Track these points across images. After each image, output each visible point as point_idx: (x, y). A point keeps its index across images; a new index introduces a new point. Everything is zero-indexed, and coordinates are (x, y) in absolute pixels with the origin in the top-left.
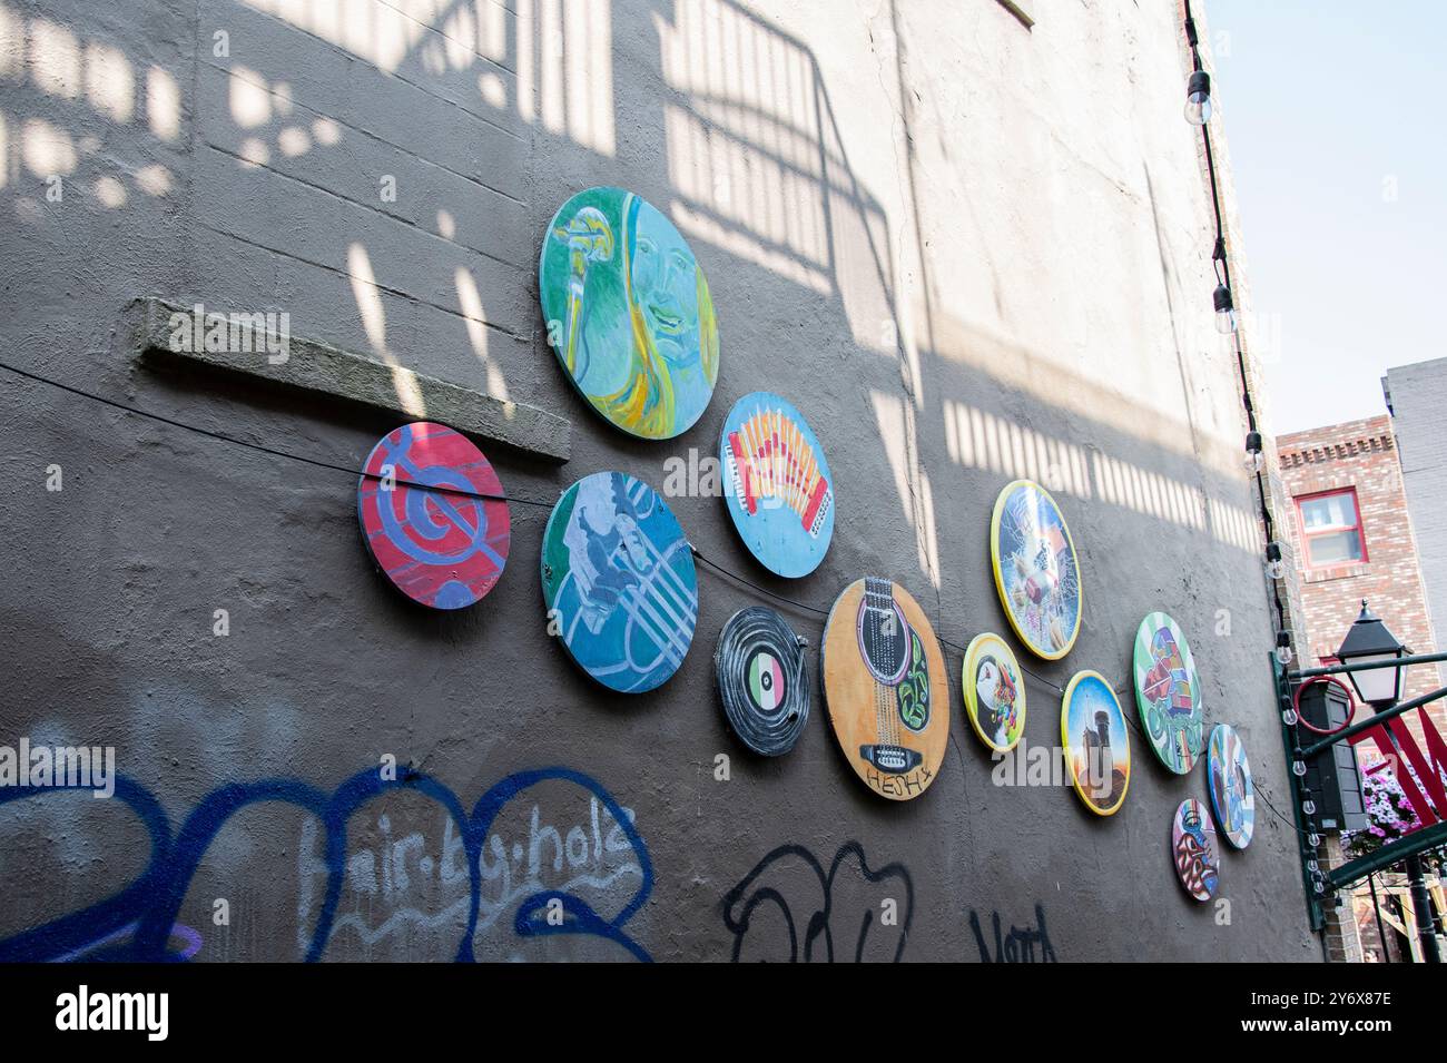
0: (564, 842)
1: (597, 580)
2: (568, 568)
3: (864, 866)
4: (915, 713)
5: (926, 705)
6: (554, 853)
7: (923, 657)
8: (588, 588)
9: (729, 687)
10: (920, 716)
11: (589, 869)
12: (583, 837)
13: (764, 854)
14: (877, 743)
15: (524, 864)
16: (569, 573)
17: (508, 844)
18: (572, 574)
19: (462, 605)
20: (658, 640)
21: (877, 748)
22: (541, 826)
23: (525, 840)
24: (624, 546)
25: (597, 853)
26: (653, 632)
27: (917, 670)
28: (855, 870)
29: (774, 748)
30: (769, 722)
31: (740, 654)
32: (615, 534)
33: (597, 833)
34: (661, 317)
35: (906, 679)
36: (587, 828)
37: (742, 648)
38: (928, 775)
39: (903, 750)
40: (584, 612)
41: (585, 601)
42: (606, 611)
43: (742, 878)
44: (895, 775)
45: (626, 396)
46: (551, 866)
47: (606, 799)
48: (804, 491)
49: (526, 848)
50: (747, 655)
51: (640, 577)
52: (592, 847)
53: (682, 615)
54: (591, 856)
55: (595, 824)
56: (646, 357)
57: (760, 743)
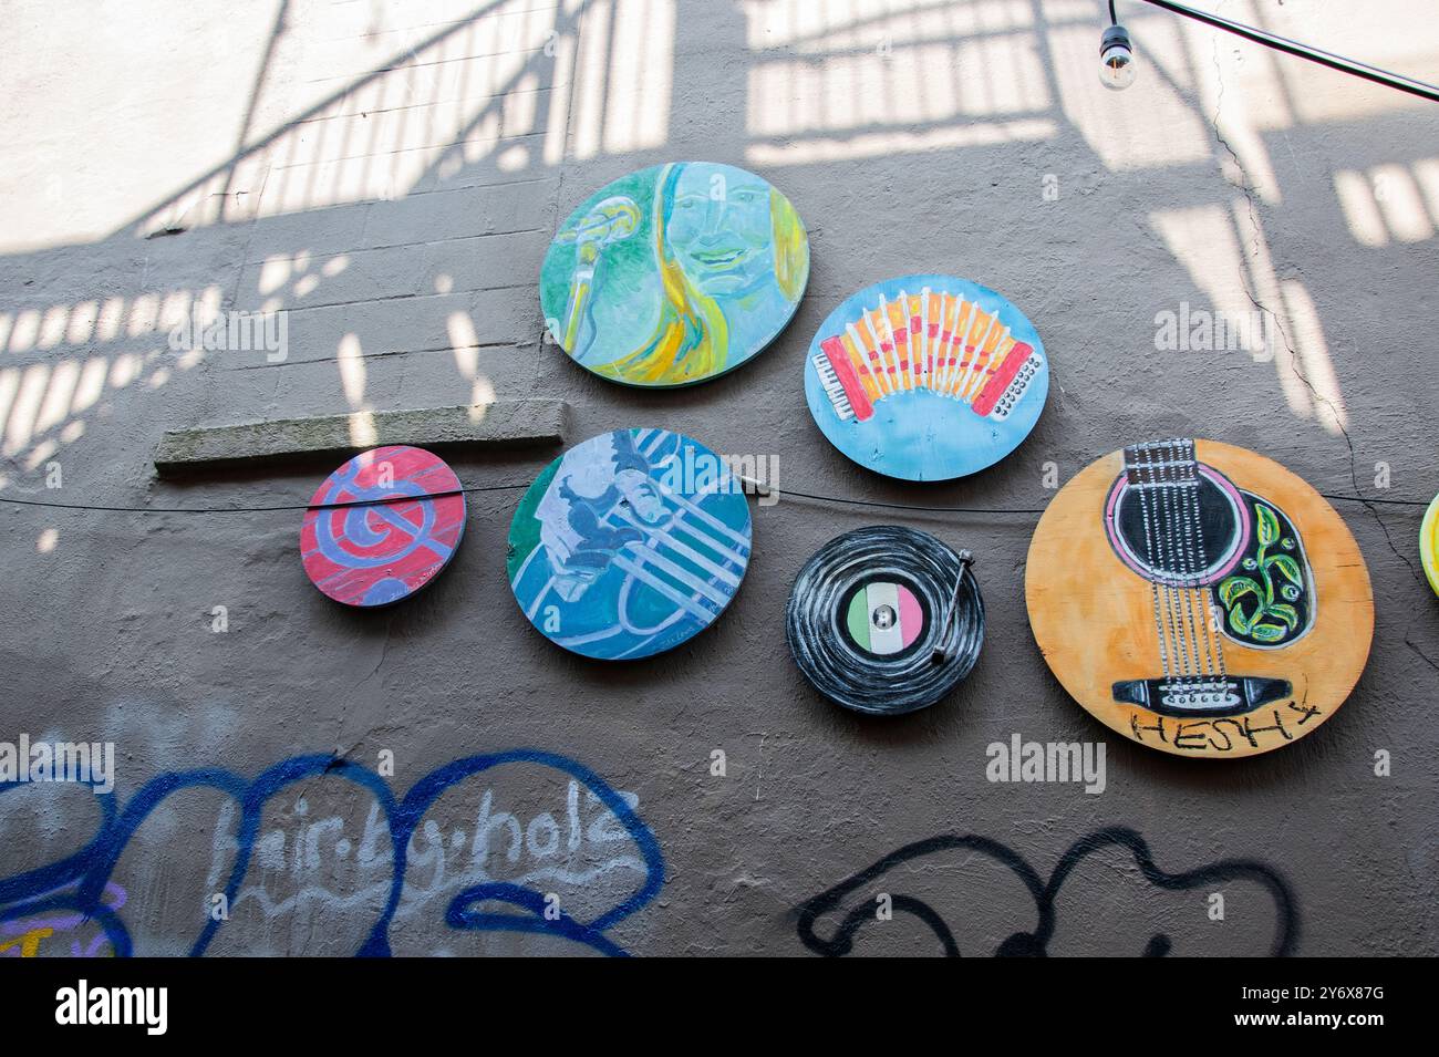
0: (524, 829)
1: (580, 546)
2: (539, 541)
3: (1147, 866)
4: (1266, 619)
5: (1301, 605)
6: (509, 842)
7: (1286, 531)
8: (565, 556)
9: (805, 633)
10: (1281, 623)
11: (561, 862)
12: (552, 825)
13: (893, 849)
14: (1157, 676)
15: (466, 852)
16: (540, 545)
17: (447, 829)
18: (543, 546)
19: (393, 599)
20: (676, 595)
21: (1154, 685)
22: (492, 813)
23: (470, 827)
24: (625, 503)
25: (573, 844)
26: (667, 587)
27: (1269, 552)
28: (1121, 873)
29: (896, 703)
30: (888, 670)
31: (830, 590)
32: (612, 494)
33: (574, 821)
34: (708, 258)
35: (1240, 571)
36: (560, 814)
37: (833, 582)
38: (1313, 711)
39: (1230, 679)
40: (557, 582)
41: (559, 569)
42: (591, 576)
43: (841, 880)
44: (1212, 720)
45: (649, 351)
46: (503, 855)
47: (592, 781)
48: (978, 368)
49: (470, 835)
50: (844, 589)
51: (650, 531)
52: (564, 835)
53: (720, 560)
54: (563, 846)
55: (573, 810)
56: (681, 303)
57: (865, 699)
